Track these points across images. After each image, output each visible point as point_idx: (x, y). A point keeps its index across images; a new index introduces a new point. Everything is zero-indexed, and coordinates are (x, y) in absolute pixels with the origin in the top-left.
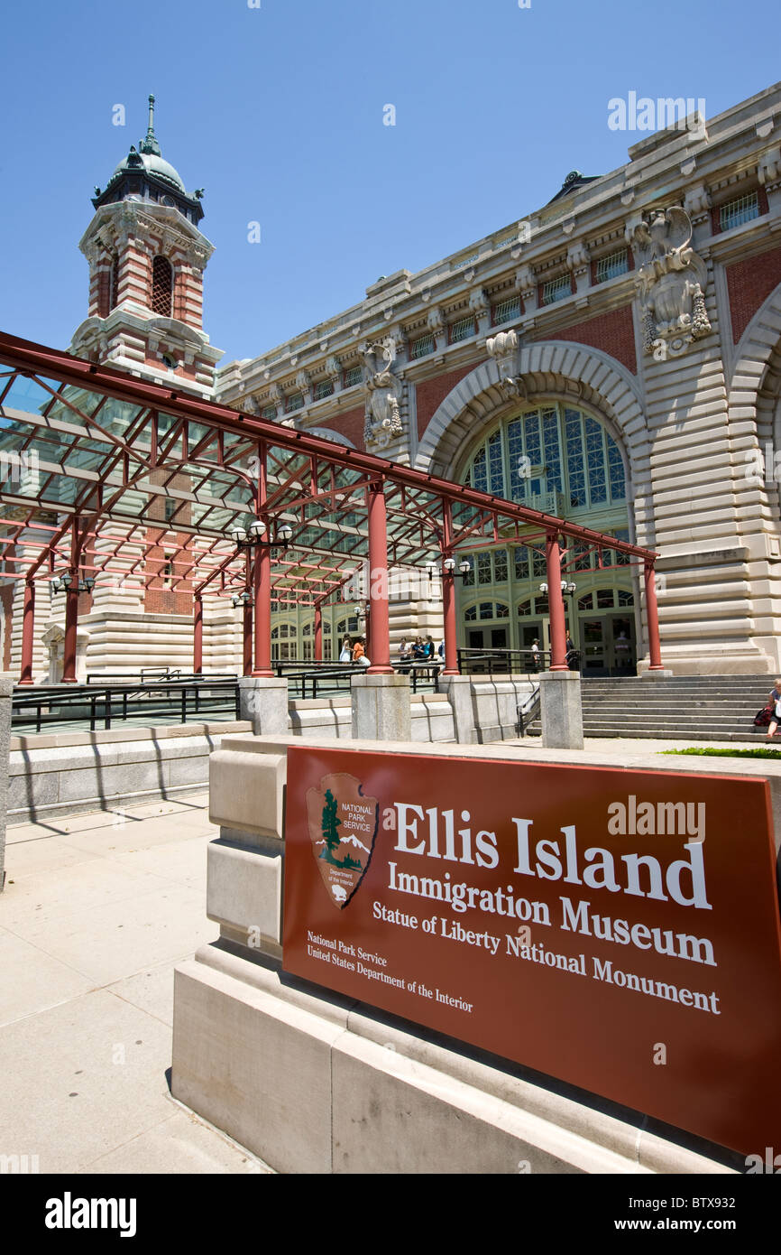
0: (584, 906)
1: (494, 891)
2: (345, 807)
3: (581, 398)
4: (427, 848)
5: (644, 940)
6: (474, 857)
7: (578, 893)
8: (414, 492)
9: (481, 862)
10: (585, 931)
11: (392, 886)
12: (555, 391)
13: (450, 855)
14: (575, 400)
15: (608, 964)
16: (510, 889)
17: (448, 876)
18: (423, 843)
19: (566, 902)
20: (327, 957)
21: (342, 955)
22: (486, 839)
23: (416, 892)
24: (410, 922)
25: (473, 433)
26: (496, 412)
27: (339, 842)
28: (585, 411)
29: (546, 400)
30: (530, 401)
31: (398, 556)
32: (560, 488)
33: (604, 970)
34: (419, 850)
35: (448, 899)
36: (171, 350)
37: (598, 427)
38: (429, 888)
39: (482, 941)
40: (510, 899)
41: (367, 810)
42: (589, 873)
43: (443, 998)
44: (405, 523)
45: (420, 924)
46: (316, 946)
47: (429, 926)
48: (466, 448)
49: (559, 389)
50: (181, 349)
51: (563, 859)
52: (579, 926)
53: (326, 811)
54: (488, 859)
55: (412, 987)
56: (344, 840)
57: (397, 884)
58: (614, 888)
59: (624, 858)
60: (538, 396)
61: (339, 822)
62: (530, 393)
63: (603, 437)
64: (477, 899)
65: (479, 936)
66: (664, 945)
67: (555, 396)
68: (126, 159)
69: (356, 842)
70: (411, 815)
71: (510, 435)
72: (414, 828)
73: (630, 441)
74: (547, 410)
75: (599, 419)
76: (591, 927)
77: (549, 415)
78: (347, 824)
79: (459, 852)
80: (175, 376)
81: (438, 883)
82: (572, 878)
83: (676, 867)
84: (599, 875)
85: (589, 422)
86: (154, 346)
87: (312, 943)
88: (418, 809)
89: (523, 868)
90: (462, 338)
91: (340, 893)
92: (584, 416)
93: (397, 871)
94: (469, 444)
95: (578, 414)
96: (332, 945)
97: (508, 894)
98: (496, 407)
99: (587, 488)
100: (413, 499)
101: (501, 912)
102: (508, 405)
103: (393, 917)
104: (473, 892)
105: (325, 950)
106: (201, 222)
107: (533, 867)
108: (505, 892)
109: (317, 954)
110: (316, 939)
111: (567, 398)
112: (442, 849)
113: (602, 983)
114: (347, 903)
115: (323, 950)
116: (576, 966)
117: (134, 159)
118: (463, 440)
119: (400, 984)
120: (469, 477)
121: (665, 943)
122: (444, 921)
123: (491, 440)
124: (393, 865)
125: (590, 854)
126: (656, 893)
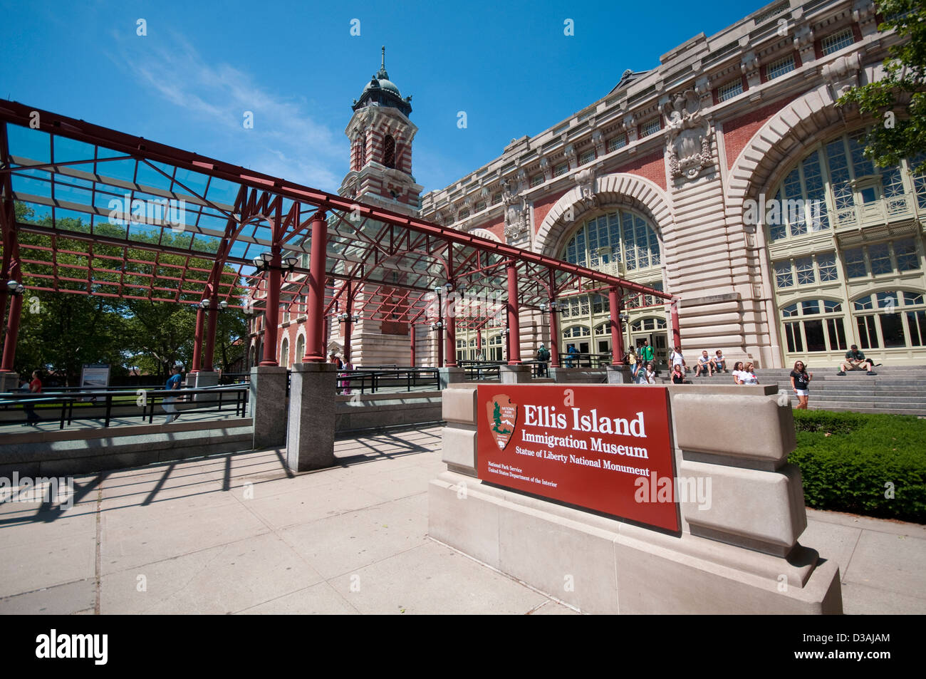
0: (599, 440)
1: (565, 438)
2: (503, 408)
3: (633, 206)
4: (538, 423)
5: (622, 451)
6: (557, 425)
7: (597, 435)
8: (533, 265)
9: (560, 427)
10: (600, 450)
11: (524, 439)
12: (616, 202)
13: (547, 425)
14: (629, 208)
15: (609, 462)
16: (571, 436)
17: (546, 433)
18: (536, 421)
19: (593, 439)
20: (496, 472)
21: (503, 470)
22: (561, 417)
23: (533, 441)
24: (531, 453)
25: (567, 229)
26: (581, 217)
27: (501, 423)
28: (634, 213)
29: (611, 208)
30: (601, 209)
31: (525, 301)
32: (620, 259)
33: (608, 465)
34: (534, 424)
35: (546, 443)
36: (395, 187)
37: (643, 223)
38: (539, 439)
39: (560, 458)
40: (571, 440)
41: (513, 409)
42: (601, 427)
43: (545, 483)
44: (528, 282)
45: (535, 454)
46: (492, 467)
47: (539, 454)
48: (564, 238)
49: (619, 201)
50: (401, 186)
51: (591, 423)
52: (598, 448)
53: (495, 411)
54: (562, 425)
55: (532, 480)
56: (503, 422)
57: (526, 439)
58: (611, 432)
59: (614, 420)
60: (606, 206)
61: (501, 415)
62: (601, 204)
63: (646, 228)
64: (558, 441)
65: (559, 456)
66: (629, 453)
67: (616, 205)
68: (370, 83)
69: (509, 423)
70: (531, 410)
71: (590, 229)
72: (532, 415)
73: (663, 231)
74: (612, 214)
75: (643, 218)
76: (602, 449)
77: (613, 216)
78: (504, 416)
79: (550, 423)
80: (398, 202)
81: (542, 436)
82: (595, 430)
83: (634, 422)
84: (605, 428)
85: (637, 220)
86: (386, 186)
87: (490, 466)
88: (534, 407)
89: (576, 427)
90: (561, 174)
91: (502, 444)
92: (634, 216)
93: (526, 433)
94: (565, 236)
95: (631, 215)
96: (499, 466)
97: (570, 438)
98: (581, 213)
99: (637, 258)
100: (532, 268)
101: (568, 446)
102: (588, 212)
103: (524, 452)
104: (556, 439)
105: (496, 468)
106: (410, 115)
107: (580, 427)
108: (569, 438)
109: (493, 471)
110: (492, 465)
111: (623, 206)
112: (544, 423)
113: (607, 470)
114: (505, 448)
115: (494, 468)
116: (597, 464)
117: (375, 83)
118: (561, 233)
119: (528, 479)
120: (565, 254)
121: (630, 452)
122: (545, 452)
123: (579, 232)
124: (524, 431)
125: (602, 420)
126: (626, 433)
